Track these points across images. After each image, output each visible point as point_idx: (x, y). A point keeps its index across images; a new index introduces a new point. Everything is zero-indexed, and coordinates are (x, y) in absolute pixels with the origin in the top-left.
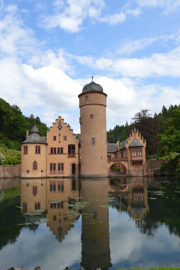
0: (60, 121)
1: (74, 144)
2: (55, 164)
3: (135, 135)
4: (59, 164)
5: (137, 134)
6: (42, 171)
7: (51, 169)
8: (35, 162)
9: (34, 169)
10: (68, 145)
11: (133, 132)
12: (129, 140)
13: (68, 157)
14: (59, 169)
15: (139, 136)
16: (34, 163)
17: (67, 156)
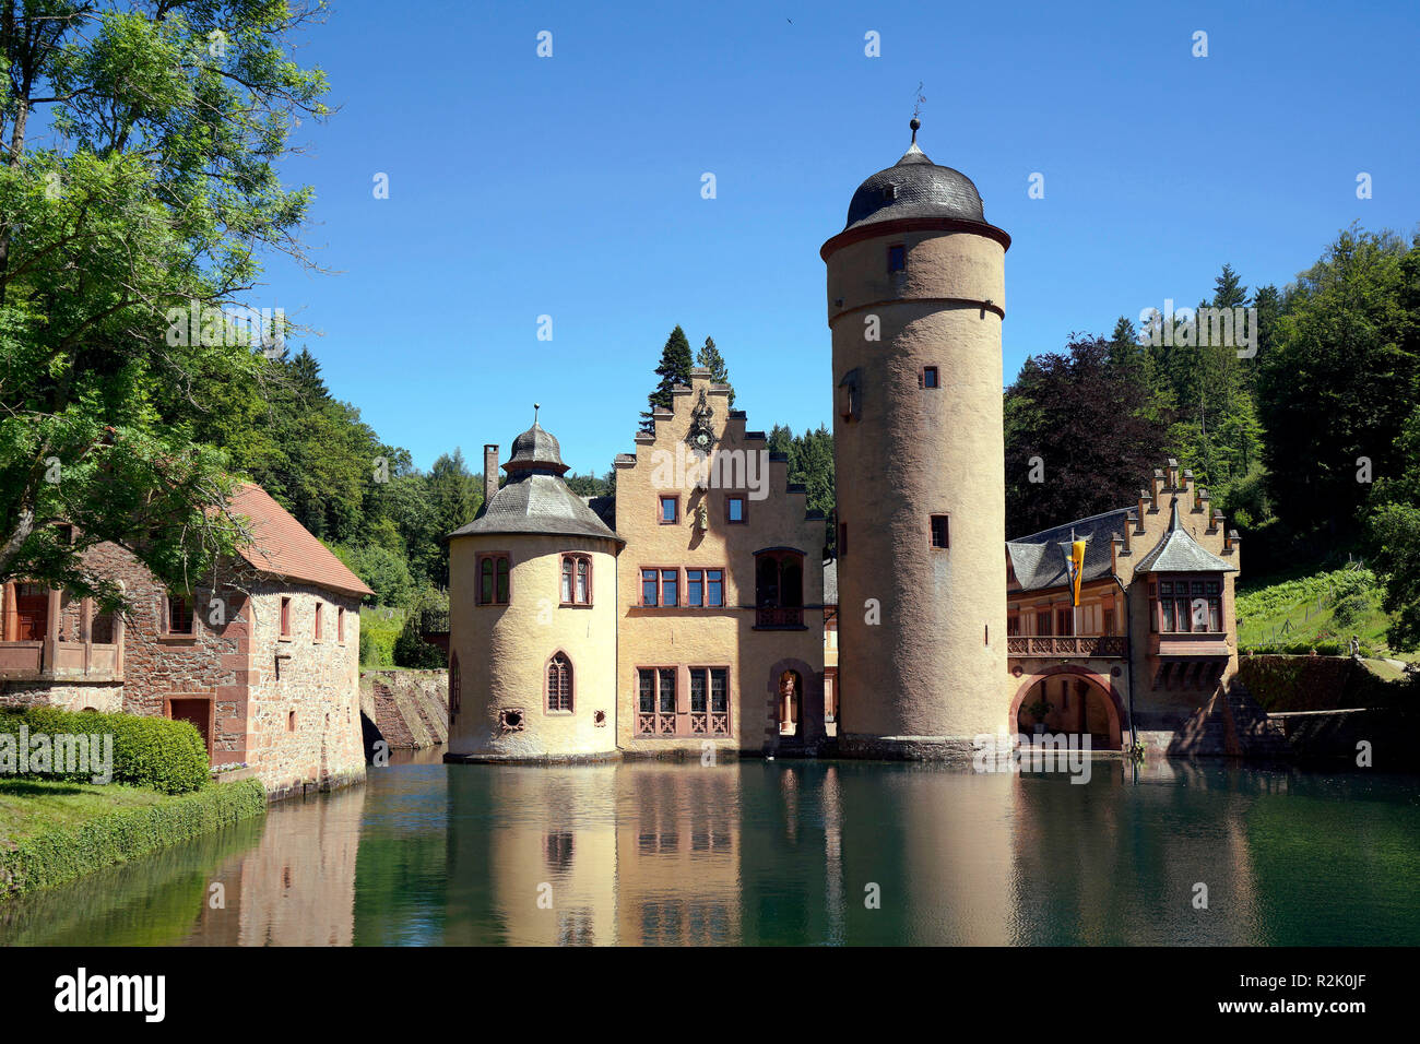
0: (702, 401)
1: (796, 545)
2: (670, 674)
3: (1174, 501)
4: (698, 673)
5: (1186, 501)
6: (600, 717)
7: (647, 704)
8: (561, 657)
9: (553, 705)
10: (758, 555)
11: (1160, 485)
12: (1140, 532)
13: (755, 629)
14: (699, 704)
15: (1198, 510)
16: (554, 667)
17: (753, 622)
